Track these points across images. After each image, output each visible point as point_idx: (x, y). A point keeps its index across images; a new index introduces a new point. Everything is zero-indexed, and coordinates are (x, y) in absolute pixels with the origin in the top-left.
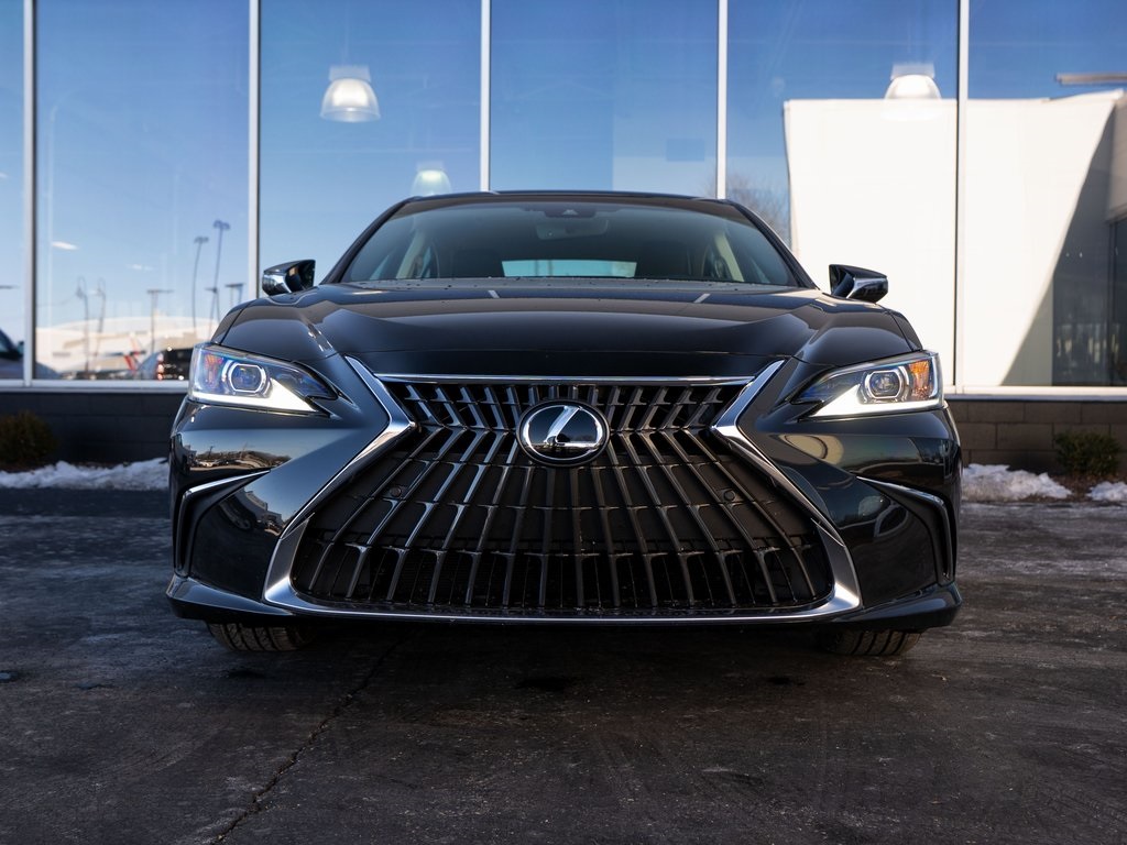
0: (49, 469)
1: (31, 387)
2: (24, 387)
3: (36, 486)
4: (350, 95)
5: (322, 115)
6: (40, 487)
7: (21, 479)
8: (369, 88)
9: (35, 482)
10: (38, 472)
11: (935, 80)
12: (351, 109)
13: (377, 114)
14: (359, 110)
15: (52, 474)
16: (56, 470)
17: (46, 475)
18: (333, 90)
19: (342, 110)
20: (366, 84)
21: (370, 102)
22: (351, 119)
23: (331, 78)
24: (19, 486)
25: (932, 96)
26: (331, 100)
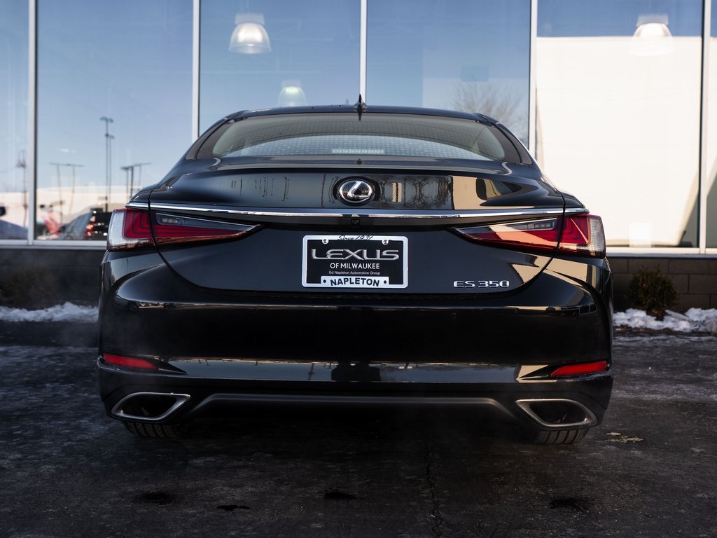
0: (58, 307)
1: (33, 245)
2: (28, 245)
3: (50, 320)
4: (250, 34)
5: (230, 49)
6: (53, 320)
7: (39, 315)
8: (264, 30)
9: (49, 317)
10: (50, 310)
11: (668, 26)
12: (251, 45)
13: (269, 47)
14: (256, 44)
15: (61, 312)
16: (63, 308)
17: (56, 312)
18: (239, 31)
19: (244, 44)
20: (261, 26)
21: (264, 39)
22: (250, 51)
23: (237, 22)
24: (38, 320)
25: (666, 35)
26: (236, 39)
